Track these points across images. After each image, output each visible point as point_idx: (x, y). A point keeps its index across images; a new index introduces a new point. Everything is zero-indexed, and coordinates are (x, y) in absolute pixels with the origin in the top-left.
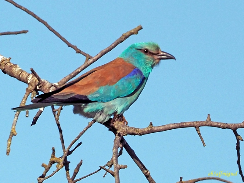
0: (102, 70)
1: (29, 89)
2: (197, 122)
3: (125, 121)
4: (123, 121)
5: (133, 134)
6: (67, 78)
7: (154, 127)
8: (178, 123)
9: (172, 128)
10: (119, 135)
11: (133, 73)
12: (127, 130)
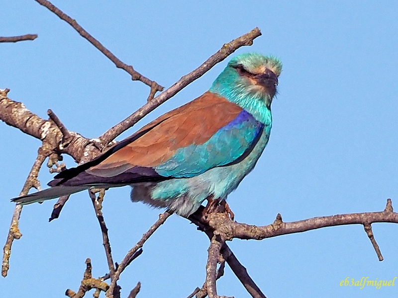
0: (180, 114)
1: (44, 149)
2: (366, 214)
3: (229, 211)
4: (226, 212)
5: (245, 237)
6: (116, 128)
7: (285, 223)
8: (330, 217)
9: (319, 227)
10: (218, 238)
11: (240, 118)
12: (232, 229)
